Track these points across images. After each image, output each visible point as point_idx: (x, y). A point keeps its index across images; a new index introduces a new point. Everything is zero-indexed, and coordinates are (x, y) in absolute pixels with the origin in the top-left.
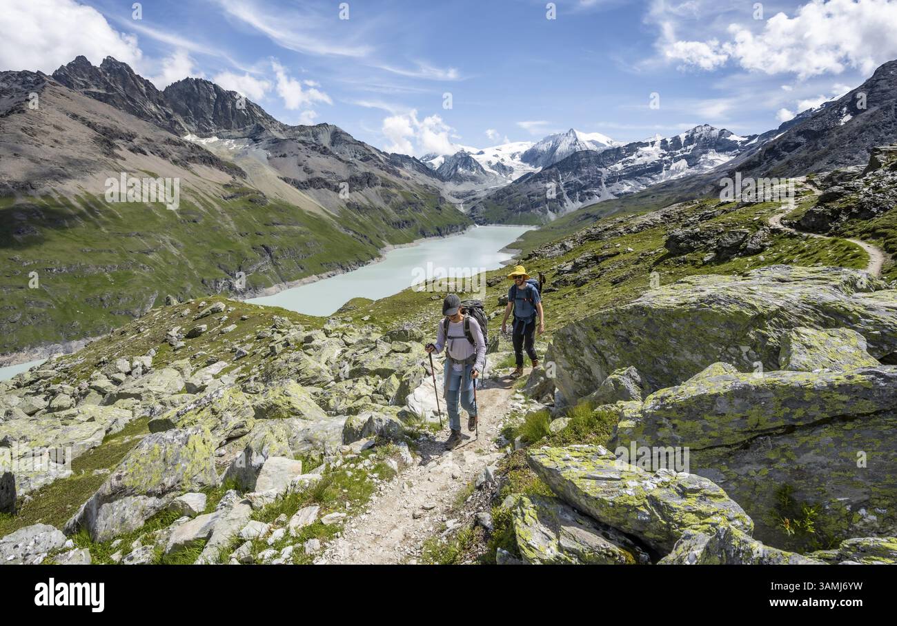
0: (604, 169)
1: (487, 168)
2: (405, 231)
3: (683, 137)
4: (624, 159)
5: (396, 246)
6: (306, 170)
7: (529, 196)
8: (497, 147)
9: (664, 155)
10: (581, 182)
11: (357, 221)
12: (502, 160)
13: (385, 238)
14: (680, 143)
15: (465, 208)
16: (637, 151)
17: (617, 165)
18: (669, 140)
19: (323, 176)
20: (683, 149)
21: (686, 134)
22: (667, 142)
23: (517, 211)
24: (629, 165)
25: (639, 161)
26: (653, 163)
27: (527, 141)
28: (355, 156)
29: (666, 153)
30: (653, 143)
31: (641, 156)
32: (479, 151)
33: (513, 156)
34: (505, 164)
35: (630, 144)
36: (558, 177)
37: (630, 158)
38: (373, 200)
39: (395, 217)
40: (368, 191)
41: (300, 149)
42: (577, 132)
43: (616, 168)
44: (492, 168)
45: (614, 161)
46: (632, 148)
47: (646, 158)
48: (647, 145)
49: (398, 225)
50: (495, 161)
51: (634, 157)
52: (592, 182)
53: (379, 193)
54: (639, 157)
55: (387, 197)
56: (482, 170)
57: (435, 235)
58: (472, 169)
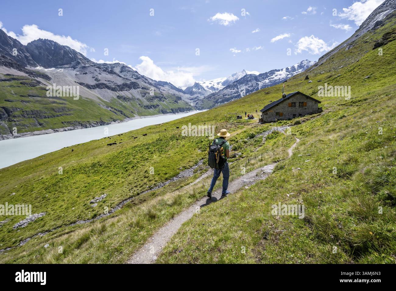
0: (260, 82)
1: (206, 89)
2: (151, 110)
3: (296, 66)
4: (269, 78)
5: (142, 117)
6: (97, 80)
7: (223, 96)
8: (211, 80)
9: (288, 75)
10: (249, 88)
11: (121, 104)
12: (213, 85)
13: (136, 113)
14: (295, 69)
15: (193, 104)
16: (275, 73)
17: (265, 80)
18: (289, 68)
19: (105, 82)
20: (297, 71)
21: (298, 65)
22: (289, 69)
23: (218, 103)
24: (272, 80)
25: (276, 78)
26: (283, 78)
27: (225, 77)
28: (132, 77)
29: (289, 73)
30: (282, 70)
31: (277, 76)
32: (203, 83)
33: (218, 83)
34: (215, 87)
35: (271, 71)
36: (238, 87)
37: (272, 77)
38: (135, 95)
39: (146, 103)
40: (133, 91)
41: (96, 70)
42: (247, 71)
43: (266, 82)
44: (209, 89)
45: (264, 79)
46: (272, 72)
47: (279, 77)
48: (279, 70)
49: (148, 107)
50: (210, 86)
51: (274, 76)
52: (254, 88)
53: (139, 92)
54: (276, 76)
55: (144, 94)
56: (204, 89)
57: (170, 112)
58: (199, 89)
